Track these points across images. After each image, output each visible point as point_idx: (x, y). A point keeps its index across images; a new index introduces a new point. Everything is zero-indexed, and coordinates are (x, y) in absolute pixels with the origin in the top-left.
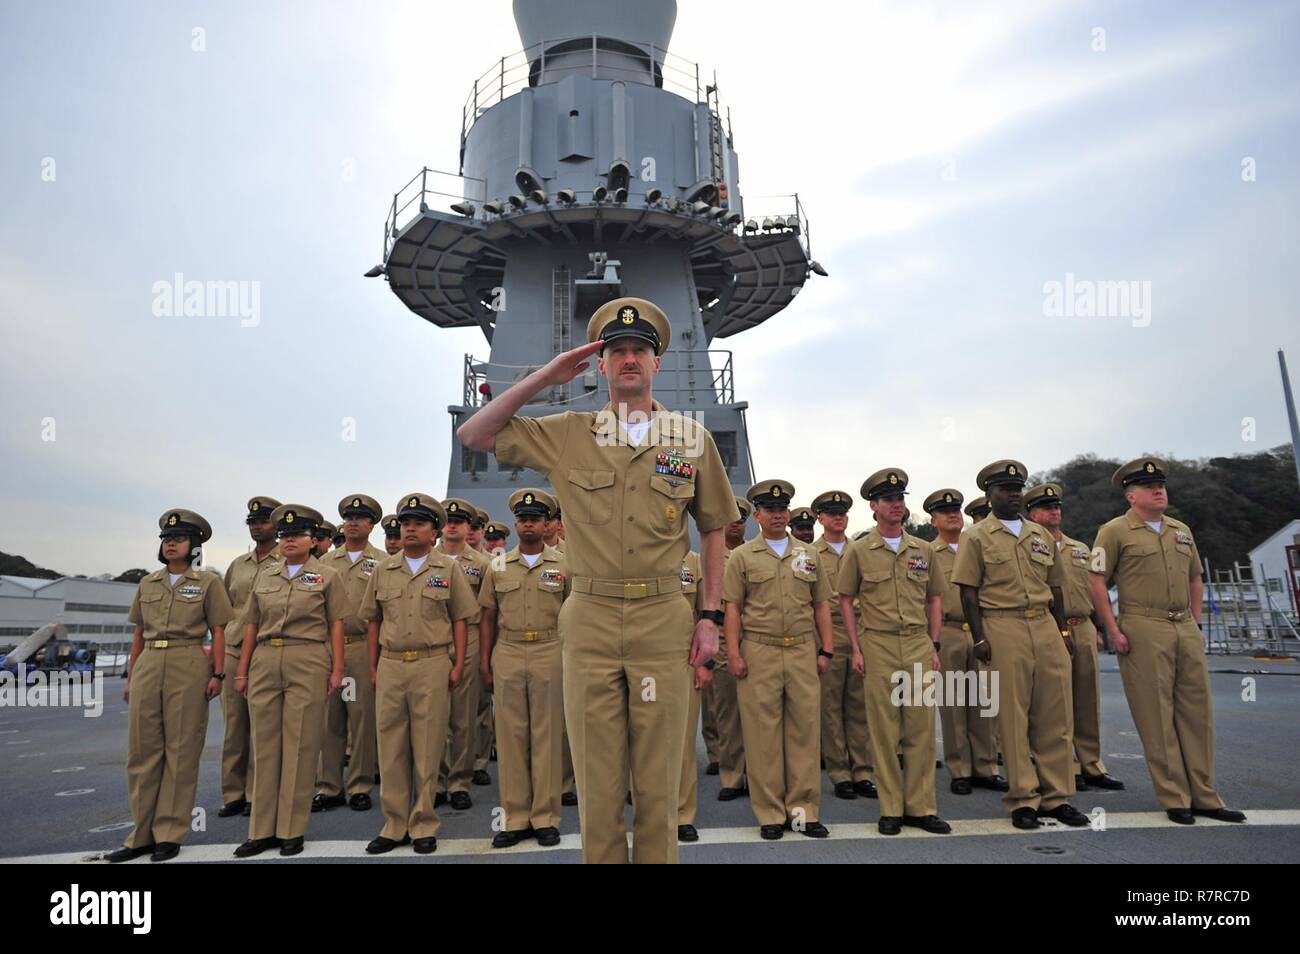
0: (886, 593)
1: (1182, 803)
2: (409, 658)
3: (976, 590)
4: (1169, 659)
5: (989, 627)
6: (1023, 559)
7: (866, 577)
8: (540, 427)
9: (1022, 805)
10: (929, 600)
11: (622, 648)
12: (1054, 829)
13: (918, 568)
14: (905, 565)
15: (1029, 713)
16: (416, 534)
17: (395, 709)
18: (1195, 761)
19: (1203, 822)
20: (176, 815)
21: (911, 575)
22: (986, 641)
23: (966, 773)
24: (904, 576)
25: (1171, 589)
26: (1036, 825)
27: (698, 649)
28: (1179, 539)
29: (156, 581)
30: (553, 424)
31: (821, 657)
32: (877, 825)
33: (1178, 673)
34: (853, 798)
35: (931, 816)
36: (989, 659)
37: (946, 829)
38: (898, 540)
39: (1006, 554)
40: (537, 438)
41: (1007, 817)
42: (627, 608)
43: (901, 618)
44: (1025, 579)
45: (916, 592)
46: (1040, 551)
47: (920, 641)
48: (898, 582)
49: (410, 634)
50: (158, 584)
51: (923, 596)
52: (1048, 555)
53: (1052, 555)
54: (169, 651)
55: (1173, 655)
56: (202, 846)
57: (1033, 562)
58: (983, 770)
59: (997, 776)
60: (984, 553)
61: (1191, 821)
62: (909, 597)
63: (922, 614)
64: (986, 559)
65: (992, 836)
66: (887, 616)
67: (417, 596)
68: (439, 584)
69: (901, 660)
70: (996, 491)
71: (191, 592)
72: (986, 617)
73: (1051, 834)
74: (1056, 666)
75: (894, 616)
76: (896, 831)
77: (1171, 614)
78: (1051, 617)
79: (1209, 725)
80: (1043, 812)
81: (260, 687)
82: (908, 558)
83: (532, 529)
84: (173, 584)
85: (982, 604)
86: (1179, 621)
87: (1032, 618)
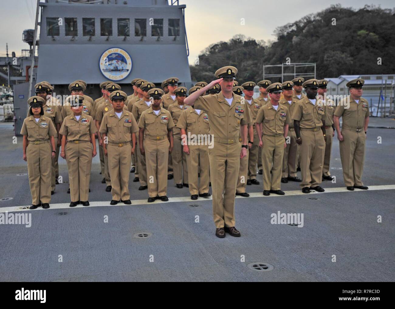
0: (272, 124)
1: (351, 185)
2: (121, 146)
3: (299, 122)
4: (354, 143)
5: (302, 134)
6: (315, 112)
7: (266, 118)
8: (204, 99)
9: (306, 186)
10: (285, 126)
11: (227, 155)
12: (314, 193)
13: (283, 116)
14: (279, 115)
15: (311, 160)
16: (120, 105)
17: (116, 162)
18: (357, 173)
19: (356, 190)
20: (47, 195)
21: (281, 118)
22: (301, 138)
23: (286, 176)
24: (278, 118)
25: (359, 122)
26: (309, 192)
27: (242, 155)
28: (364, 106)
29: (31, 121)
30: (208, 99)
31: (250, 143)
32: (263, 193)
33: (356, 147)
34: (251, 185)
35: (279, 190)
36: (301, 144)
37: (283, 194)
38: (277, 106)
39: (310, 111)
40: (205, 103)
41: (300, 190)
42: (228, 146)
43: (276, 132)
44: (315, 119)
45: (281, 124)
46: (321, 110)
47: (281, 138)
48: (276, 120)
49: (121, 138)
50: (32, 122)
51: (283, 125)
52: (323, 111)
53: (324, 111)
54: (40, 145)
55: (356, 142)
56: (57, 204)
57: (318, 114)
58: (292, 175)
59: (296, 177)
60: (303, 110)
61: (353, 190)
62: (279, 125)
63: (283, 130)
64: (304, 112)
65: (297, 195)
66: (272, 131)
67: (122, 125)
68: (128, 122)
69: (275, 144)
70: (309, 89)
71: (44, 125)
72: (301, 130)
73: (313, 194)
74: (321, 146)
75: (274, 131)
76: (269, 194)
77: (357, 130)
78: (321, 131)
79: (363, 162)
80: (311, 188)
81: (72, 156)
82: (280, 113)
83: (158, 103)
84: (37, 122)
85: (301, 126)
86: (360, 132)
87: (316, 131)
